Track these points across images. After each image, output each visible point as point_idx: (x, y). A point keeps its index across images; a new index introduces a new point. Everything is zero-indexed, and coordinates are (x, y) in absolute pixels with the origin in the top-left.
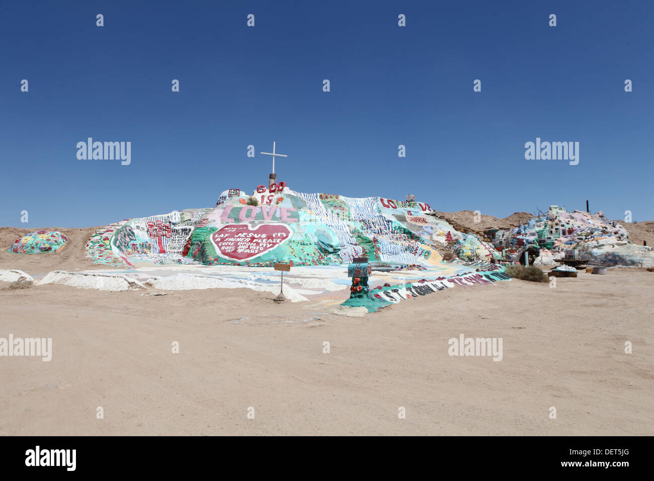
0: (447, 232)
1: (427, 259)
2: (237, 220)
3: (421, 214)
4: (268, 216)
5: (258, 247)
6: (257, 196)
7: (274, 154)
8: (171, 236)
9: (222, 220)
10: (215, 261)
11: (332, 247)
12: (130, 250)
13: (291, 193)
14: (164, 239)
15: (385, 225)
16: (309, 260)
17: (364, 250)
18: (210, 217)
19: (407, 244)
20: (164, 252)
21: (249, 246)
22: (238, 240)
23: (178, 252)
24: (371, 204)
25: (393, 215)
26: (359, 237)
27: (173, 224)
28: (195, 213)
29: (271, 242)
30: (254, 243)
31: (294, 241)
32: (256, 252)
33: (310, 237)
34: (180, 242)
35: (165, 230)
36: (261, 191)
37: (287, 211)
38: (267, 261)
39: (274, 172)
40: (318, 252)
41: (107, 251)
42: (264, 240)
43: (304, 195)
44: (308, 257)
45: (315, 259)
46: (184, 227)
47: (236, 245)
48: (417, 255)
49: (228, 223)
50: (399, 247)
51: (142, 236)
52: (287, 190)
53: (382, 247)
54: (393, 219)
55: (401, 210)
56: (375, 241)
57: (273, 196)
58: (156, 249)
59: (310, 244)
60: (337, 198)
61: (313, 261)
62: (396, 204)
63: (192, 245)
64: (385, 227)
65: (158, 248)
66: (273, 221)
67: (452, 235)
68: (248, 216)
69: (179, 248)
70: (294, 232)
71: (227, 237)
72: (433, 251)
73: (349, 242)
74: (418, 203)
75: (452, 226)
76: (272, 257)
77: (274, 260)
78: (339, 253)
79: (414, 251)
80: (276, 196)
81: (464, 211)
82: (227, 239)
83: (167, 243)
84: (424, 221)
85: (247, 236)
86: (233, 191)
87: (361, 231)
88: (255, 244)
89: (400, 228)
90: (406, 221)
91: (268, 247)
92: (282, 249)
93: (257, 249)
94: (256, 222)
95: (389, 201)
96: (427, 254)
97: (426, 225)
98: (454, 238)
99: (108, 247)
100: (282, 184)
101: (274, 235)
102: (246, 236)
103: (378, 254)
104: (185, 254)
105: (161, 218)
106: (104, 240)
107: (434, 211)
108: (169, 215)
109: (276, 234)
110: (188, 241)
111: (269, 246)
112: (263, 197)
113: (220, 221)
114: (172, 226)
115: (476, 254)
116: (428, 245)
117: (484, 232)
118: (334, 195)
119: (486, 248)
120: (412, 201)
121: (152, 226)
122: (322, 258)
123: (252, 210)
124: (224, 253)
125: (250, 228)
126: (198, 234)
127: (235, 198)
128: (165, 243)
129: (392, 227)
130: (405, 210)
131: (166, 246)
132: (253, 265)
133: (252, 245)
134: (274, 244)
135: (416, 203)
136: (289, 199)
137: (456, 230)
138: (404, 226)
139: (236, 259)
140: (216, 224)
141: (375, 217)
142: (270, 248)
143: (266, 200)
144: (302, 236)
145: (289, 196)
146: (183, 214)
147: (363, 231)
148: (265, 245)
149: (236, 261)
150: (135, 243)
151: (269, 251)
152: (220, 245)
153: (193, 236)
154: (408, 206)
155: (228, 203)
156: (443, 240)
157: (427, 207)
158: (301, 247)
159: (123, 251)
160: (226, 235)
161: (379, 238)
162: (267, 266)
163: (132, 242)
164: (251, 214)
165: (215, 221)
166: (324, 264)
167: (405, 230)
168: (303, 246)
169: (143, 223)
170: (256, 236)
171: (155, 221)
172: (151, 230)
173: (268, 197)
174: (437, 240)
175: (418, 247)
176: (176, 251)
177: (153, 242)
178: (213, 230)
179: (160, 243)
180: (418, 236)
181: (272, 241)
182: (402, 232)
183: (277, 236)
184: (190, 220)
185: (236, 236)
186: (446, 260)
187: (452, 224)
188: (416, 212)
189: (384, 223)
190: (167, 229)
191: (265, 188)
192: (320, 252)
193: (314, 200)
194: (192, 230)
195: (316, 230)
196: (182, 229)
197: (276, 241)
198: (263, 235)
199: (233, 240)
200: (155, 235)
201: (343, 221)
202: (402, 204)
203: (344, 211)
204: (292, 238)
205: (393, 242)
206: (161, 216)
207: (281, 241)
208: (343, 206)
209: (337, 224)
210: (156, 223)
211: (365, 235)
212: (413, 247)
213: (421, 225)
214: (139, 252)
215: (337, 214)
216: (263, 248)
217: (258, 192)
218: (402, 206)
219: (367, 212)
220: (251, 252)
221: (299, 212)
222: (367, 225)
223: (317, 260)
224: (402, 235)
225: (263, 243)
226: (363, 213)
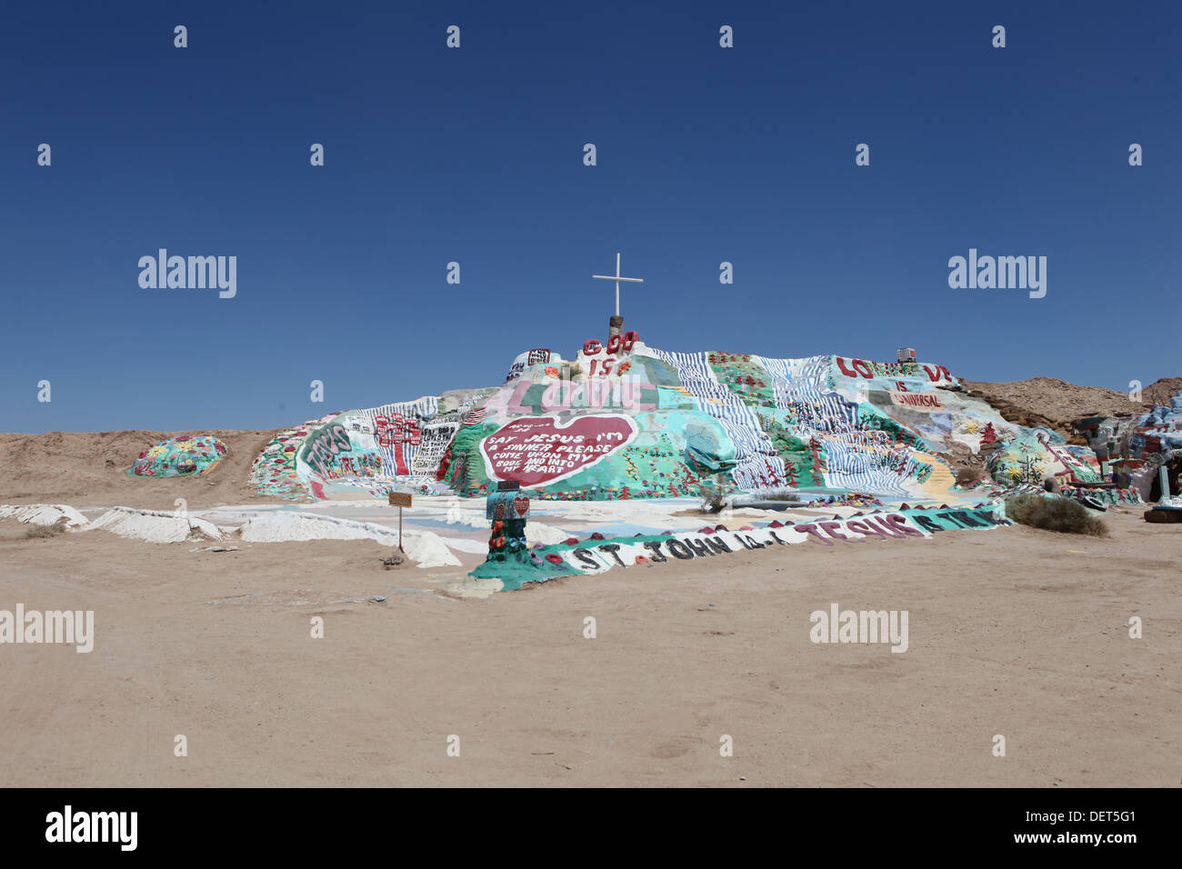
0: (983, 427)
1: (922, 483)
3: (929, 388)
5: (563, 462)
6: (583, 361)
7: (618, 277)
8: (420, 442)
9: (509, 409)
10: (481, 488)
11: (717, 458)
12: (336, 469)
13: (651, 353)
14: (406, 448)
15: (842, 413)
16: (662, 487)
17: (788, 465)
18: (489, 405)
19: (884, 451)
20: (406, 472)
21: (548, 459)
22: (530, 447)
23: (431, 473)
24: (818, 370)
25: (862, 391)
26: (780, 438)
27: (424, 419)
28: (466, 398)
29: (591, 451)
30: (557, 453)
31: (637, 449)
32: (559, 471)
33: (672, 440)
34: (433, 453)
35: (409, 431)
36: (592, 351)
38: (579, 488)
39: (618, 314)
40: (685, 470)
41: (287, 471)
42: (579, 447)
43: (678, 356)
44: (661, 481)
45: (676, 484)
46: (442, 425)
47: (524, 458)
48: (904, 473)
49: (521, 415)
50: (868, 457)
51: (364, 443)
52: (639, 348)
53: (828, 457)
54: (862, 400)
55: (883, 381)
56: (815, 445)
57: (612, 360)
58: (390, 467)
59: (671, 454)
60: (745, 360)
61: (671, 489)
62: (871, 367)
63: (452, 459)
64: (843, 418)
65: (395, 465)
66: (605, 410)
67: (997, 432)
69: (433, 465)
70: (641, 432)
71: (509, 443)
72: (938, 466)
73: (758, 449)
75: (998, 412)
76: (590, 480)
77: (593, 486)
78: (732, 471)
79: (898, 465)
80: (619, 359)
82: (509, 447)
83: (412, 457)
84: (933, 402)
85: (548, 440)
86: (536, 352)
87: (784, 426)
88: (559, 455)
89: (873, 418)
90: (891, 403)
91: (583, 461)
92: (611, 464)
93: (562, 464)
94: (573, 412)
95: (855, 363)
96: (924, 471)
97: (938, 410)
98: (996, 437)
99: (291, 464)
100: (630, 337)
101: (599, 438)
102: (544, 440)
103: (820, 472)
104: (440, 475)
105: (402, 408)
106: (286, 451)
107: (961, 380)
108: (417, 402)
109: (604, 435)
110: (447, 451)
111: (585, 459)
112: (594, 363)
113: (505, 413)
114: (422, 423)
115: (1033, 471)
116: (931, 453)
117: (1073, 423)
118: (740, 355)
119: (1058, 458)
120: (909, 360)
121: (384, 424)
122: (693, 481)
124: (499, 474)
125: (557, 425)
126: (464, 438)
127: (540, 367)
128: (407, 456)
129: (857, 417)
130: (890, 380)
131: (410, 461)
132: (549, 497)
133: (554, 458)
134: (596, 455)
135: (916, 366)
136: (642, 367)
137: (1008, 419)
138: (881, 413)
140: (498, 418)
141: (822, 396)
142: (586, 462)
143: (599, 367)
144: (655, 438)
145: (643, 359)
146: (443, 399)
147: (790, 427)
148: (578, 456)
150: (349, 455)
151: (585, 469)
152: (495, 457)
153: (457, 441)
154: (901, 372)
155: (526, 377)
156: (974, 443)
157: (942, 373)
158: (650, 460)
159: (320, 471)
160: (510, 439)
161: (825, 440)
162: (576, 498)
163: (343, 454)
165: (496, 412)
166: (693, 494)
167: (883, 421)
168: (655, 458)
169: (366, 418)
170: (563, 440)
171: (390, 414)
172: (382, 431)
173: (604, 363)
174: (962, 441)
175: (907, 458)
176: (427, 470)
177: (386, 454)
178: (492, 430)
179: (399, 456)
180: (915, 434)
181: (595, 448)
182: (879, 427)
183: (604, 439)
184: (456, 411)
185: (527, 440)
186: (963, 484)
187: (999, 408)
188: (916, 384)
189: (840, 408)
190: (413, 429)
191: (600, 345)
192: (690, 471)
193: (698, 366)
194: (457, 429)
195: (688, 426)
196: (440, 429)
197: (602, 449)
198: (578, 437)
199: (520, 447)
200: (389, 441)
201: (749, 407)
202: (887, 368)
203: (756, 386)
204: (634, 442)
205: (854, 448)
206: (401, 404)
207: (610, 449)
208: (756, 376)
209: (734, 412)
210: (391, 418)
211: (793, 434)
212: (896, 457)
213: (925, 411)
214: (355, 472)
215: (740, 392)
216: (573, 463)
217: (586, 354)
218: (888, 373)
219: (808, 386)
220: (550, 471)
221: (660, 391)
222: (803, 413)
223: (680, 486)
224: (878, 432)
225: (576, 453)
226: (797, 389)
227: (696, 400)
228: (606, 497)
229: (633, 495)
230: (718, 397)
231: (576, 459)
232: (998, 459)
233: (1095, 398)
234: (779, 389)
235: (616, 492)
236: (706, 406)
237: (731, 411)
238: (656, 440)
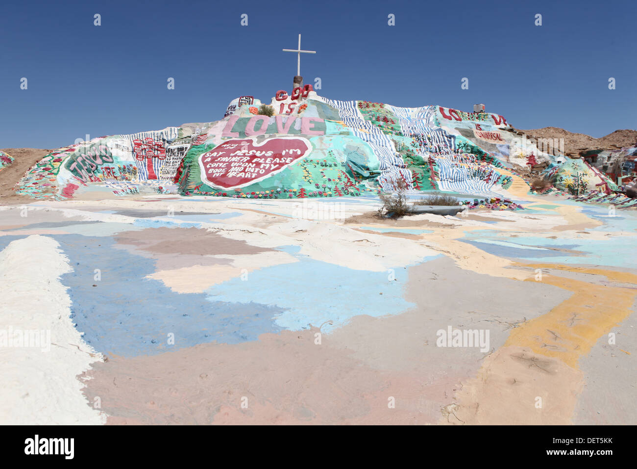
1: (506, 188)
2: (243, 134)
3: (495, 129)
4: (284, 128)
5: (257, 170)
6: (275, 105)
7: (299, 50)
8: (165, 157)
9: (223, 134)
10: (195, 189)
11: (368, 169)
12: (99, 175)
13: (320, 99)
14: (155, 161)
15: (445, 142)
16: (330, 189)
17: (415, 175)
18: (210, 133)
19: (475, 167)
20: (154, 177)
21: (245, 168)
22: (234, 159)
23: (171, 178)
24: (427, 115)
25: (456, 128)
26: (408, 156)
27: (168, 142)
28: (197, 128)
29: (278, 162)
30: (253, 163)
31: (311, 161)
32: (253, 177)
33: (336, 155)
34: (174, 163)
35: (158, 150)
36: (281, 98)
37: (311, 122)
38: (267, 189)
39: (299, 74)
40: (346, 177)
41: (50, 176)
42: (269, 159)
43: (338, 103)
44: (328, 184)
45: (340, 187)
46: (180, 146)
47: (229, 167)
48: (491, 182)
49: (231, 138)
50: (465, 171)
51: (124, 157)
52: (313, 96)
53: (440, 170)
54: (457, 134)
55: (467, 123)
56: (431, 162)
57: (294, 104)
58: (144, 174)
59: (335, 165)
60: (381, 107)
61: (336, 190)
62: (460, 114)
63: (184, 168)
64: (446, 145)
65: (146, 172)
66: (289, 135)
67: (536, 158)
68: (257, 129)
69: (173, 173)
70: (314, 149)
71: (220, 157)
72: (515, 178)
73: (394, 163)
74: (490, 115)
76: (276, 183)
77: (278, 187)
78: (378, 178)
79: (486, 177)
80: (299, 103)
81: (548, 128)
82: (219, 159)
83: (159, 167)
84: (498, 137)
85: (246, 154)
86: (244, 98)
87: (411, 148)
88: (254, 165)
89: (466, 146)
90: (474, 137)
91: (272, 169)
92: (292, 171)
93: (256, 171)
94: (267, 136)
95: (451, 111)
96: (506, 181)
97: (501, 143)
98: (539, 162)
99: (55, 171)
100: (307, 88)
101: (284, 153)
102: (244, 154)
103: (435, 180)
104: (176, 180)
105: (153, 135)
106: (54, 162)
107: (510, 126)
108: (163, 131)
109: (287, 150)
110: (181, 163)
111: (273, 167)
112: (282, 105)
113: (220, 136)
114: (167, 144)
115: (582, 183)
116: (507, 169)
117: (580, 154)
118: (378, 104)
119: (596, 174)
120: (481, 112)
121: (139, 145)
122: (352, 185)
123: (263, 120)
124: (210, 178)
125: (255, 144)
126: (192, 154)
127: (247, 107)
128: (156, 166)
129: (455, 144)
130: (472, 123)
131: (158, 170)
132: (244, 196)
133: (250, 167)
134: (281, 165)
136: (314, 107)
138: (471, 143)
139: (221, 187)
140: (215, 140)
141: (432, 130)
142: (274, 170)
143: (286, 109)
144: (324, 153)
145: (315, 102)
146: (181, 129)
147: (414, 149)
148: (268, 166)
149: (221, 190)
150: (111, 165)
151: (273, 175)
152: (208, 166)
153: (187, 156)
154: (477, 118)
155: (236, 114)
156: (523, 163)
157: (502, 120)
158: (321, 169)
159: (81, 176)
160: (221, 153)
161: (437, 158)
162: (265, 197)
163: (106, 165)
164: (261, 127)
165: (215, 136)
166: (352, 194)
167: (472, 148)
168: (324, 167)
169: (126, 141)
170: (258, 154)
171: (144, 139)
172: (138, 150)
173: (289, 105)
174: (517, 163)
175: (492, 172)
176: (169, 176)
177: (141, 165)
178: (210, 148)
179: (150, 167)
180: (492, 156)
181: (280, 160)
182: (470, 151)
183: (287, 154)
184: (190, 137)
185: (232, 154)
186: (537, 190)
188: (487, 126)
189: (444, 138)
190: (160, 149)
191: (287, 94)
192: (349, 177)
193: (351, 109)
194: (188, 148)
195: (347, 146)
196: (178, 148)
197: (286, 160)
198: (268, 152)
199: (226, 159)
200: (143, 157)
201: (387, 135)
202: (469, 116)
203: (389, 123)
204: (310, 155)
205: (456, 164)
206: (152, 132)
207: (291, 161)
208: (389, 117)
209: (377, 139)
210: (145, 141)
211: (416, 153)
212: (484, 171)
213: (493, 143)
214: (116, 177)
215: (380, 126)
216: (264, 171)
217: (277, 100)
218: (469, 119)
219: (422, 124)
220: (246, 177)
221: (327, 123)
222: (421, 141)
223: (343, 188)
224: (469, 155)
225: (266, 164)
226: (415, 126)
227: (351, 130)
228: (288, 196)
229: (308, 194)
230: (366, 128)
231: (267, 168)
232: (556, 174)
233: (582, 140)
234: (403, 125)
235: (295, 192)
236: (358, 134)
237: (375, 138)
238: (325, 155)
